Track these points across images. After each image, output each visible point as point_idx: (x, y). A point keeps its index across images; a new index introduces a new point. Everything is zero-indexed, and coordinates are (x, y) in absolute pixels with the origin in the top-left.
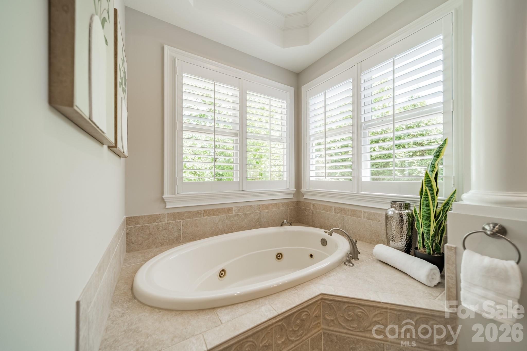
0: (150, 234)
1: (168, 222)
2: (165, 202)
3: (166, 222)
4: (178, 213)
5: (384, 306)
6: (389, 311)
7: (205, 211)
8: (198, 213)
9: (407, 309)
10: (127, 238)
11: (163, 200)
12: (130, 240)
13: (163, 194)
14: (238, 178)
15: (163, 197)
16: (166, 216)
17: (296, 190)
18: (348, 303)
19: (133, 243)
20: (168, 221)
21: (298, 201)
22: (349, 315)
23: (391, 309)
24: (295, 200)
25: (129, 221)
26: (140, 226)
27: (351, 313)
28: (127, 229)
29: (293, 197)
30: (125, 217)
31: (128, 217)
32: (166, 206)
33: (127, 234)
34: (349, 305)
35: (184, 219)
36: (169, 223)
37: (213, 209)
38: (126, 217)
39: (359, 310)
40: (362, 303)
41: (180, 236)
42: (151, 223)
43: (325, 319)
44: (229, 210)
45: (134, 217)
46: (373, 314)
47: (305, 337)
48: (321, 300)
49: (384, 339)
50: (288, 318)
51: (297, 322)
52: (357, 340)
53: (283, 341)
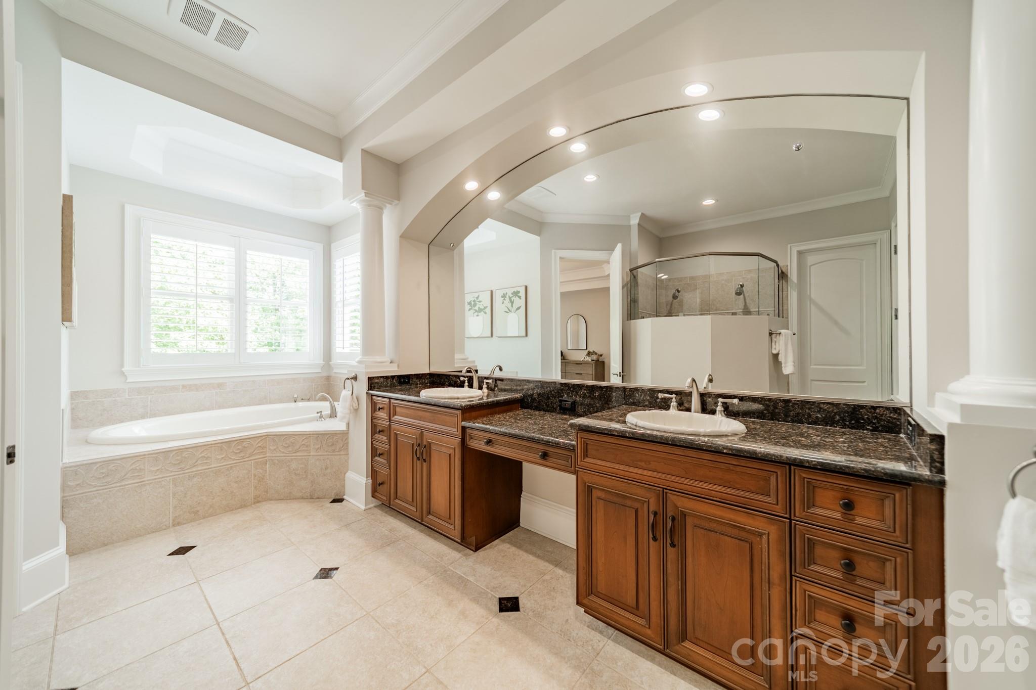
0: (104, 410)
1: (130, 397)
2: (126, 375)
3: (127, 397)
4: (146, 387)
5: (309, 433)
7: (184, 386)
8: (173, 389)
9: (321, 433)
10: (72, 414)
11: (123, 374)
12: (76, 416)
13: (122, 366)
14: (234, 349)
15: (123, 369)
16: (127, 391)
17: (324, 363)
19: (81, 419)
21: (329, 376)
22: (286, 443)
23: (312, 434)
24: (325, 374)
25: (75, 395)
26: (90, 400)
28: (72, 404)
29: (320, 371)
30: (69, 391)
31: (73, 392)
32: (126, 380)
33: (73, 408)
35: (153, 394)
36: (131, 399)
37: (196, 385)
38: (71, 392)
41: (148, 413)
42: (105, 398)
44: (220, 386)
45: (81, 391)
46: (302, 440)
47: (247, 459)
48: (267, 436)
49: (309, 454)
50: (228, 443)
51: (238, 447)
52: (291, 459)
53: (223, 458)
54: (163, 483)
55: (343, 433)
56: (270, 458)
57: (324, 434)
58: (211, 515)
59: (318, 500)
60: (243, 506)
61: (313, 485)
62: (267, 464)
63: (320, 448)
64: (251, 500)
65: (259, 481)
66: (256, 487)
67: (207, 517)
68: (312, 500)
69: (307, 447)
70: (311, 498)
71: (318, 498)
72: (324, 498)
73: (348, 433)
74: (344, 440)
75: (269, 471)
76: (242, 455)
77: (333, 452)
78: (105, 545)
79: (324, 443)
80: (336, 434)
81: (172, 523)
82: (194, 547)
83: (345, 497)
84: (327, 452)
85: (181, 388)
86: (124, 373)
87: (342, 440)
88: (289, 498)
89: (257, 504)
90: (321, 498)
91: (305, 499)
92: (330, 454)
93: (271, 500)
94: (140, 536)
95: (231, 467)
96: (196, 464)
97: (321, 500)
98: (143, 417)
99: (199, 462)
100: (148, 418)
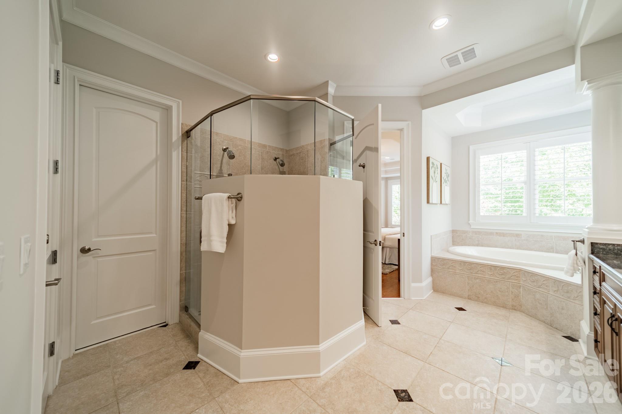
0: (463, 239)
4: (478, 231)
5: (548, 277)
6: (550, 279)
7: (497, 233)
8: (491, 234)
9: (558, 280)
12: (453, 240)
13: (469, 221)
15: (469, 222)
16: (471, 232)
18: (532, 273)
19: (455, 242)
20: (472, 234)
23: (551, 279)
25: (453, 231)
26: (458, 234)
27: (533, 278)
28: (452, 235)
30: (451, 229)
31: (453, 229)
32: (471, 227)
33: (453, 237)
34: (532, 274)
35: (482, 235)
36: (473, 236)
37: (503, 233)
39: (537, 277)
40: (538, 274)
41: (479, 244)
42: (463, 234)
43: (522, 279)
44: (518, 235)
45: (456, 230)
46: (543, 280)
47: (506, 280)
48: (520, 270)
49: (548, 292)
50: (496, 267)
51: (501, 271)
52: (536, 291)
53: (492, 274)
54: (464, 276)
55: (577, 286)
56: (522, 285)
57: (560, 281)
58: (486, 303)
59: (555, 329)
60: (504, 307)
61: (552, 317)
62: (520, 288)
63: (557, 291)
64: (510, 306)
65: (515, 297)
66: (513, 300)
67: (484, 303)
68: (551, 327)
69: (547, 286)
70: (550, 326)
71: (556, 329)
72: (561, 331)
73: (582, 287)
74: (578, 292)
75: (522, 293)
76: (503, 276)
77: (567, 298)
78: (443, 293)
79: (561, 288)
80: (570, 284)
81: (468, 297)
82: (466, 310)
83: (580, 340)
84: (563, 296)
85: (495, 233)
86: (469, 224)
87: (576, 291)
88: (533, 316)
89: (514, 311)
90: (558, 330)
91: (545, 323)
92: (565, 298)
93: (524, 313)
94: (455, 296)
95: (497, 281)
96: (478, 273)
97: (558, 331)
98: (478, 245)
99: (479, 272)
100: (480, 246)
